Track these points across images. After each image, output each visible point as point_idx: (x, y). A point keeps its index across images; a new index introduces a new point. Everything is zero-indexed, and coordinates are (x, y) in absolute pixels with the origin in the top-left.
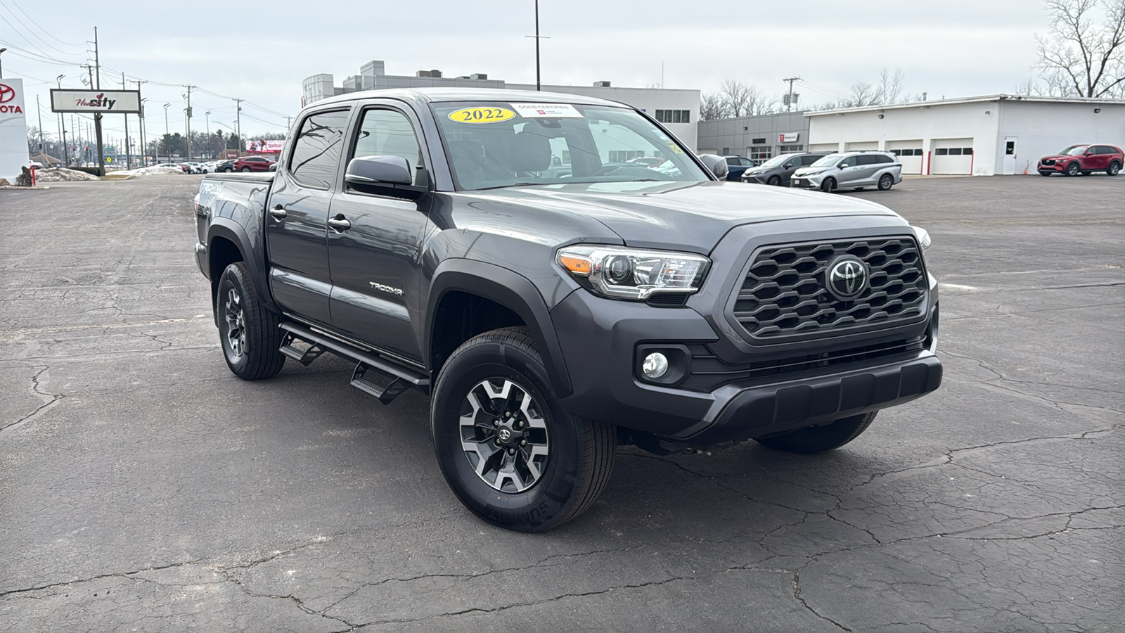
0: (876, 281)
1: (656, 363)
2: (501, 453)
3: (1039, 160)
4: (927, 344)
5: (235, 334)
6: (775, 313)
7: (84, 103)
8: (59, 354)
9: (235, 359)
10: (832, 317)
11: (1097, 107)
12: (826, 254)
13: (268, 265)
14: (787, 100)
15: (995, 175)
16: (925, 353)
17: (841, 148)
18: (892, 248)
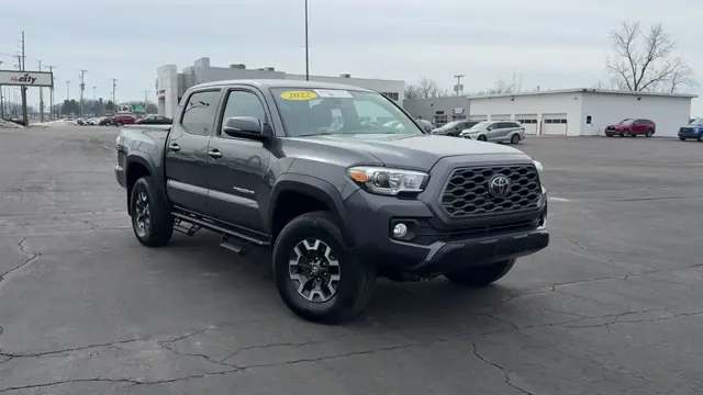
0: (515, 188)
1: (400, 229)
2: (312, 280)
3: (606, 127)
4: (541, 223)
5: (142, 219)
6: (463, 203)
7: (16, 80)
8: (31, 231)
9: (142, 234)
10: (492, 207)
11: (639, 97)
12: (489, 173)
13: (166, 179)
14: (456, 88)
15: (581, 136)
16: (540, 228)
17: (489, 118)
18: (523, 171)
